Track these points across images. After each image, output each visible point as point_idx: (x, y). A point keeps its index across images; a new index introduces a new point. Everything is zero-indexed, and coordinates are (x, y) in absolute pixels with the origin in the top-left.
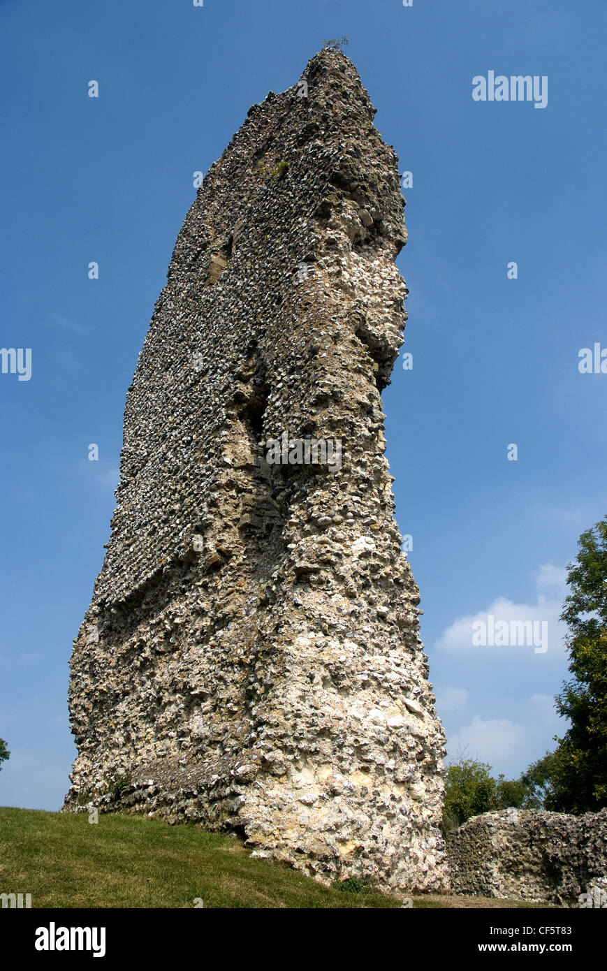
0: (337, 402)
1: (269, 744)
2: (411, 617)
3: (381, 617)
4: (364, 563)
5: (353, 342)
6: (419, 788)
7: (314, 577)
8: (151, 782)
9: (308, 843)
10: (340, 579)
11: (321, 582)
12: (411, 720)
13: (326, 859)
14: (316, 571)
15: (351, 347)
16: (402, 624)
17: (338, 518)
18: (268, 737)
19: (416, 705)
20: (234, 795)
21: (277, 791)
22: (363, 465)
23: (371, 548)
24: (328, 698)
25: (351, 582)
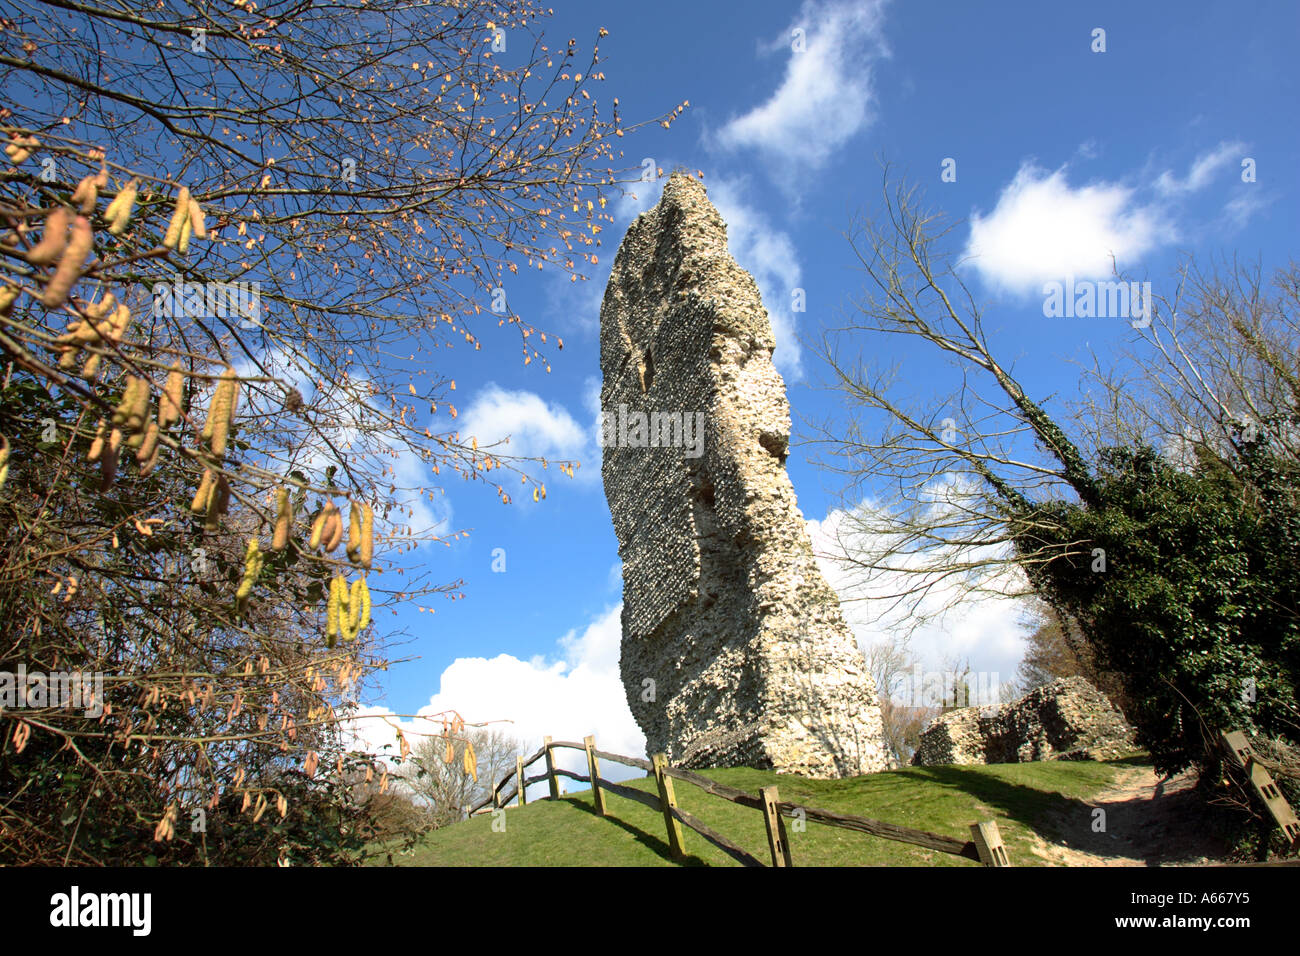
0: (760, 499)
1: (772, 712)
2: (837, 616)
3: (818, 621)
4: (800, 592)
5: (760, 453)
6: (864, 716)
7: (773, 609)
8: (708, 747)
9: (806, 760)
10: (788, 606)
11: (777, 611)
12: (852, 679)
13: (817, 766)
14: (773, 605)
15: (759, 457)
16: (833, 621)
17: (777, 569)
18: (771, 708)
19: (852, 669)
20: (761, 743)
21: (783, 734)
22: (784, 533)
23: (802, 583)
24: (800, 677)
25: (794, 606)
